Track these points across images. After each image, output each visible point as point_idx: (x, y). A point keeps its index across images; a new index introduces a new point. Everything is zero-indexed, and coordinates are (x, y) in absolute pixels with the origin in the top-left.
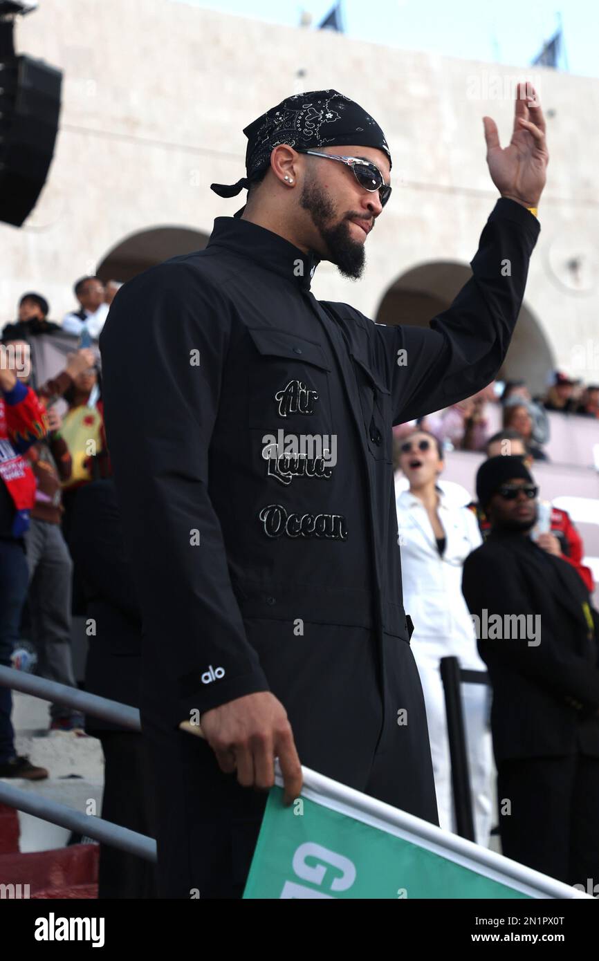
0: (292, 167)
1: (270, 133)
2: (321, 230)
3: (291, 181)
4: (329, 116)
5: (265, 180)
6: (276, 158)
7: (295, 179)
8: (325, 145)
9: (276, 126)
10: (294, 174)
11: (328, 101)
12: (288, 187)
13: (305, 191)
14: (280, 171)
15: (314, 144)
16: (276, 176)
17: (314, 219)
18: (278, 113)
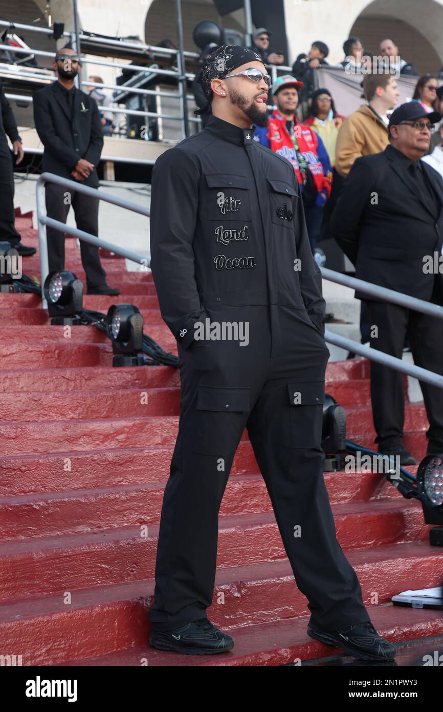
0: (222, 88)
1: (207, 77)
2: (244, 111)
3: (224, 94)
4: (227, 57)
5: (214, 99)
6: (214, 87)
7: (226, 92)
8: (231, 71)
9: (208, 73)
10: (224, 90)
11: (224, 51)
12: (223, 97)
13: (231, 95)
14: (218, 92)
15: (226, 72)
16: (217, 94)
17: (239, 107)
18: (206, 67)
